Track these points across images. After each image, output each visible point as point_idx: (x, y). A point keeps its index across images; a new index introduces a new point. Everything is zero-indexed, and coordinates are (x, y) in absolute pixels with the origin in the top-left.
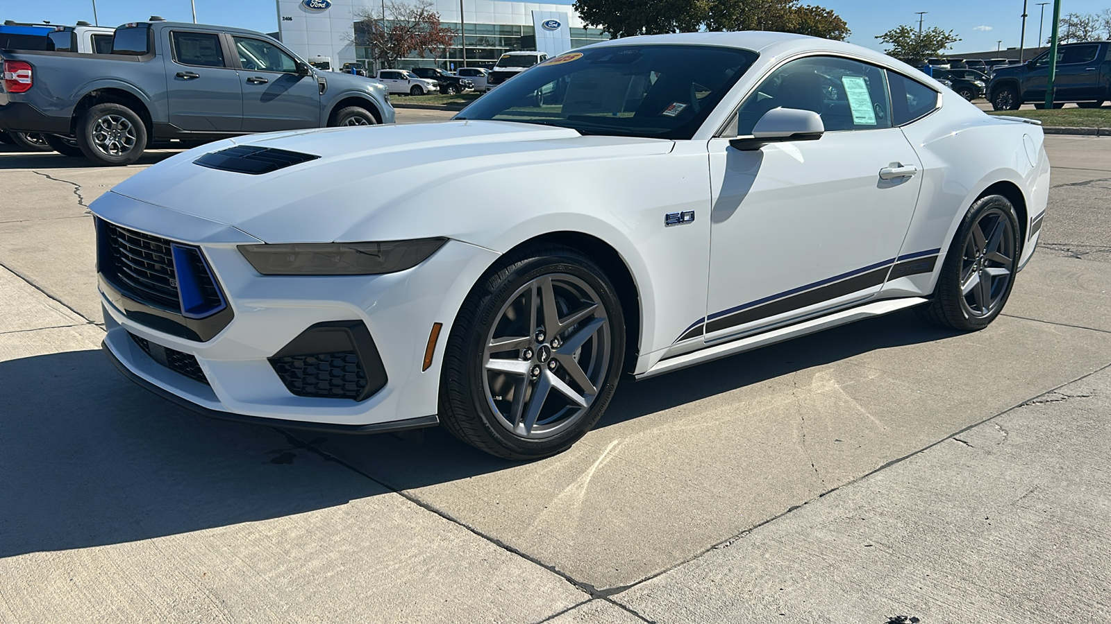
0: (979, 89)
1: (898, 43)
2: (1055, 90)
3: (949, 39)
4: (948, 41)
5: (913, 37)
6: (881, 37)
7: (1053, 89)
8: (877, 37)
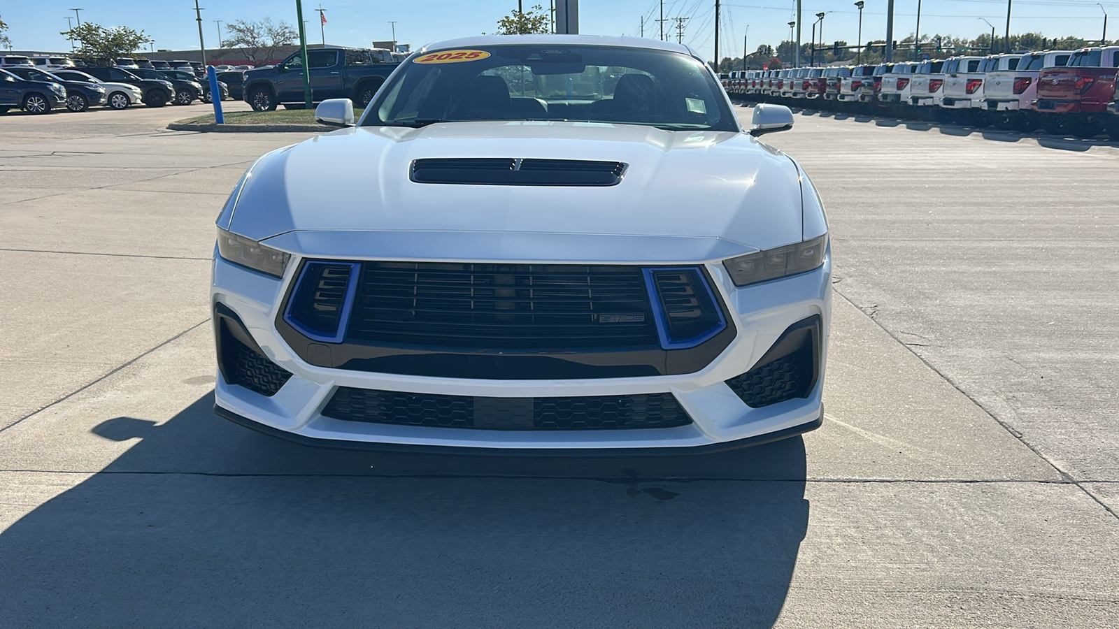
0: (197, 90)
1: (88, 41)
2: (312, 91)
3: (141, 39)
4: (141, 41)
5: (103, 35)
6: (67, 33)
7: (310, 91)
8: (63, 34)
